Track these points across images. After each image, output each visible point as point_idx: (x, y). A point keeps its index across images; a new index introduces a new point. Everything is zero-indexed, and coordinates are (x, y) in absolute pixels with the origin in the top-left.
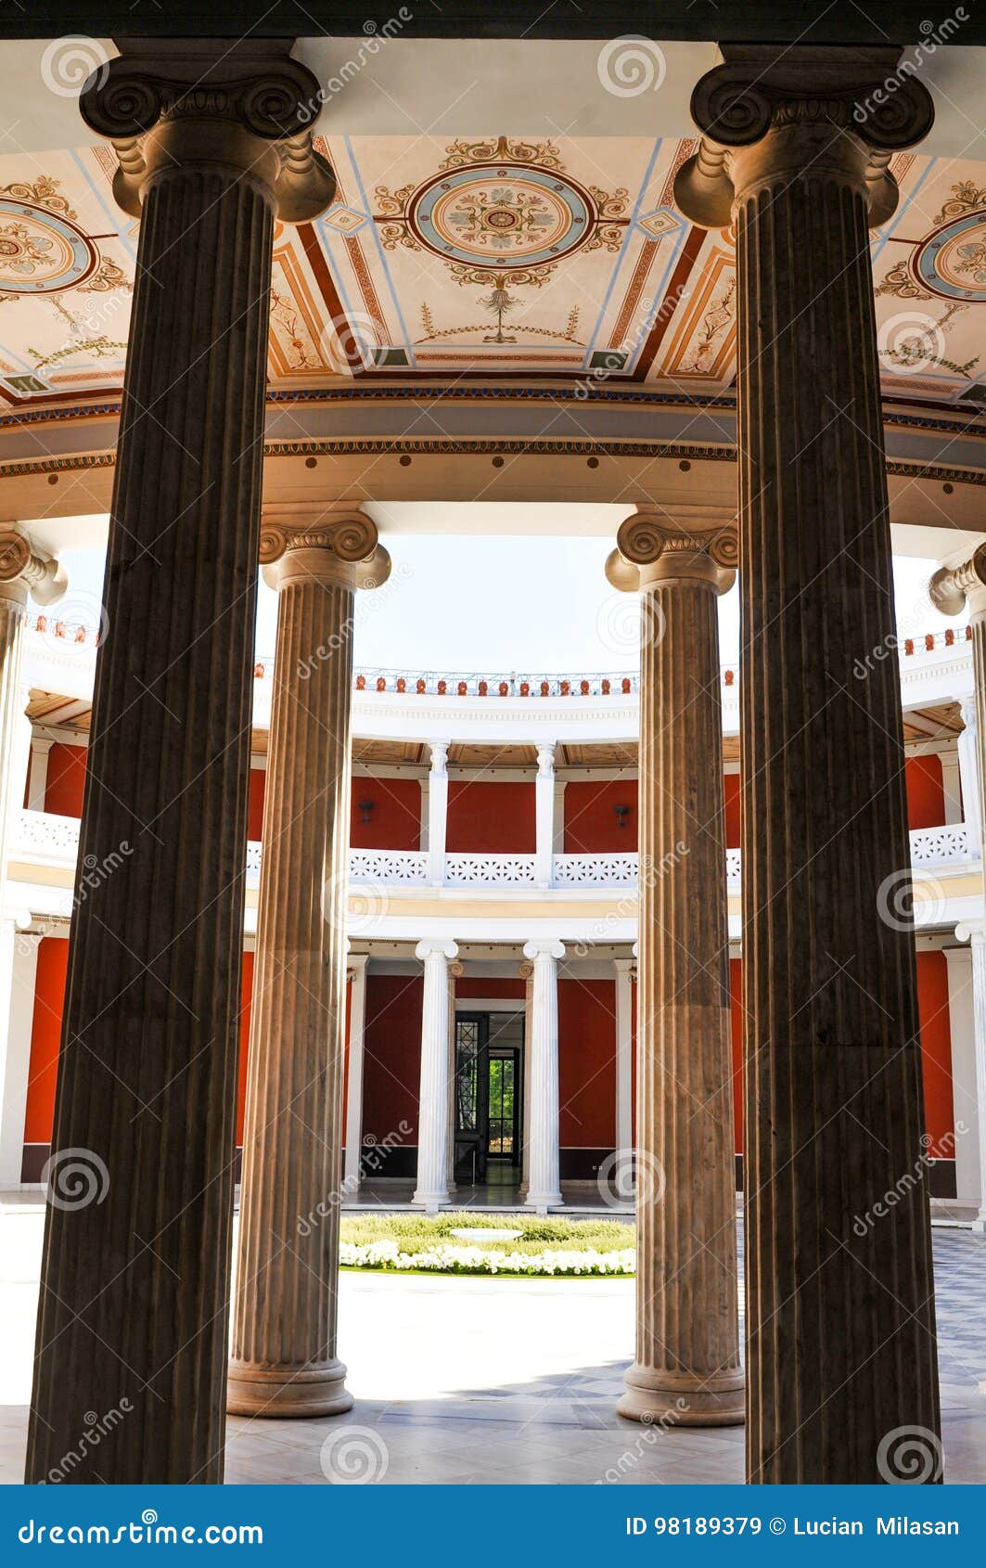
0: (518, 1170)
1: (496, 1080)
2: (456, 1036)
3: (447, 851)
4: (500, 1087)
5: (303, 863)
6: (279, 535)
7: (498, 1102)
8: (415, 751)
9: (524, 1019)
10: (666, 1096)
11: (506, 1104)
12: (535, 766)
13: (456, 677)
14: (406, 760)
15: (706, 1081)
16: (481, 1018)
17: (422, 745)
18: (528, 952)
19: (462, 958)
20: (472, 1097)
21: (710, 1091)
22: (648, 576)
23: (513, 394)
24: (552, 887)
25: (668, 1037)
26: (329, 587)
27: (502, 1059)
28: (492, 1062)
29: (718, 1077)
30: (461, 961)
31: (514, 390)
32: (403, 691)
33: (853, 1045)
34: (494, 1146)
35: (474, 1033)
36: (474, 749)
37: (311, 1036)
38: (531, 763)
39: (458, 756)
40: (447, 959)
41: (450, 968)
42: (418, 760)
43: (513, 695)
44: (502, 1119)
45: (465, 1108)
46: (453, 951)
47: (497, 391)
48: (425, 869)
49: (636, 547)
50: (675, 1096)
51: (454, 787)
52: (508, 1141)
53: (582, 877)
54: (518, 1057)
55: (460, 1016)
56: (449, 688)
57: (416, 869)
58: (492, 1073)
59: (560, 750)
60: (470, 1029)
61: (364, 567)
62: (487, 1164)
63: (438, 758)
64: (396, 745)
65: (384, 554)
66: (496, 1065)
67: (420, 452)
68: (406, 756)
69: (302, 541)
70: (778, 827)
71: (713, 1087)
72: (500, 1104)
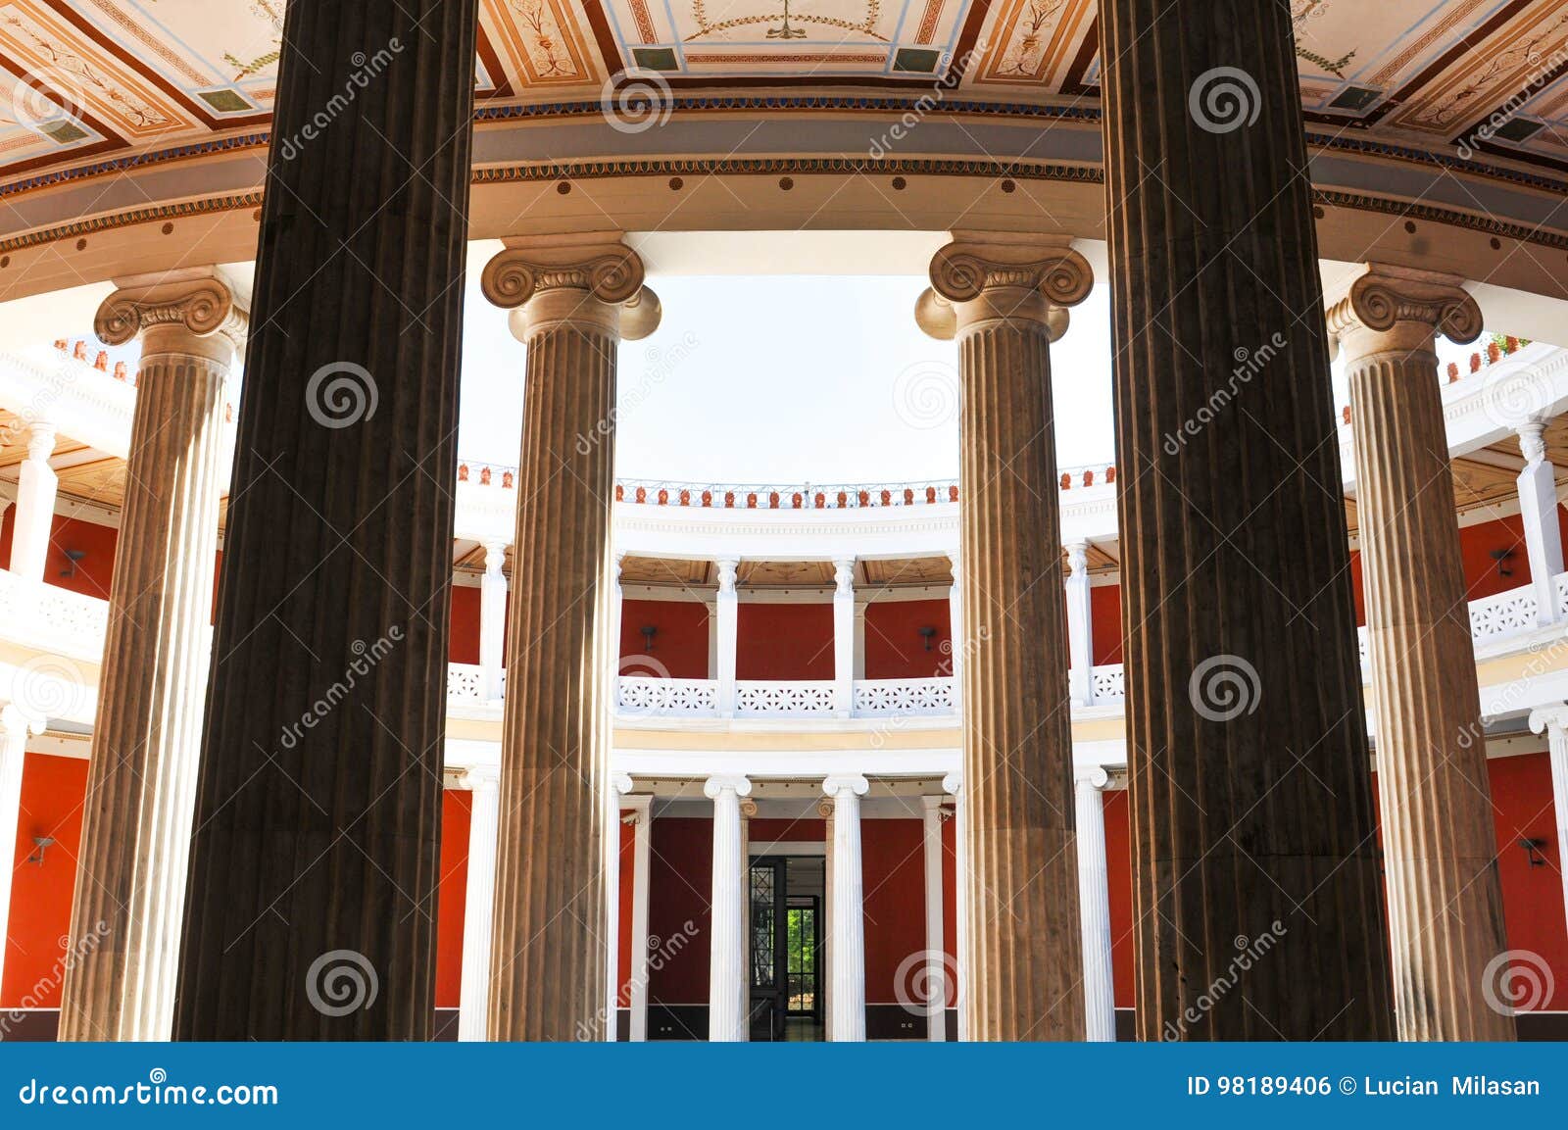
0: (821, 1029)
1: (795, 932)
2: (751, 884)
3: (737, 679)
4: (799, 939)
5: (557, 663)
6: (527, 273)
7: (797, 956)
8: (702, 571)
9: (824, 863)
10: (1001, 939)
11: (806, 958)
12: (832, 585)
13: (745, 489)
14: (691, 581)
15: (1049, 919)
16: (777, 863)
17: (709, 563)
18: (827, 788)
19: (754, 796)
20: (769, 949)
21: (1054, 932)
22: (967, 318)
23: (802, 104)
24: (853, 716)
25: (1002, 867)
26: (587, 335)
27: (801, 908)
28: (791, 913)
29: (1063, 915)
30: (754, 800)
31: (804, 100)
32: (688, 504)
33: (1290, 855)
34: (794, 1004)
35: (770, 880)
36: (767, 567)
37: (568, 873)
38: (828, 583)
39: (749, 576)
40: (740, 797)
41: (742, 808)
42: (705, 581)
43: (807, 507)
44: (802, 974)
45: (761, 962)
46: (746, 789)
47: (784, 101)
48: (714, 698)
49: (953, 283)
50: (1011, 938)
51: (744, 610)
52: (808, 999)
53: (885, 705)
54: (818, 906)
55: (754, 862)
56: (737, 501)
57: (704, 698)
58: (790, 924)
59: (859, 566)
60: (766, 875)
61: (627, 312)
62: (786, 1023)
63: (726, 578)
64: (679, 564)
65: (652, 298)
66: (795, 916)
67: (693, 173)
68: (692, 578)
69: (554, 280)
70: (1174, 560)
71: (1059, 927)
72: (799, 957)
